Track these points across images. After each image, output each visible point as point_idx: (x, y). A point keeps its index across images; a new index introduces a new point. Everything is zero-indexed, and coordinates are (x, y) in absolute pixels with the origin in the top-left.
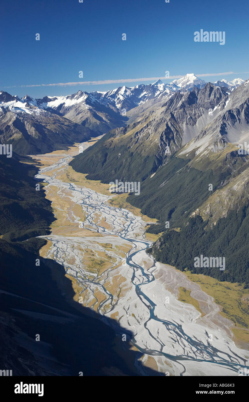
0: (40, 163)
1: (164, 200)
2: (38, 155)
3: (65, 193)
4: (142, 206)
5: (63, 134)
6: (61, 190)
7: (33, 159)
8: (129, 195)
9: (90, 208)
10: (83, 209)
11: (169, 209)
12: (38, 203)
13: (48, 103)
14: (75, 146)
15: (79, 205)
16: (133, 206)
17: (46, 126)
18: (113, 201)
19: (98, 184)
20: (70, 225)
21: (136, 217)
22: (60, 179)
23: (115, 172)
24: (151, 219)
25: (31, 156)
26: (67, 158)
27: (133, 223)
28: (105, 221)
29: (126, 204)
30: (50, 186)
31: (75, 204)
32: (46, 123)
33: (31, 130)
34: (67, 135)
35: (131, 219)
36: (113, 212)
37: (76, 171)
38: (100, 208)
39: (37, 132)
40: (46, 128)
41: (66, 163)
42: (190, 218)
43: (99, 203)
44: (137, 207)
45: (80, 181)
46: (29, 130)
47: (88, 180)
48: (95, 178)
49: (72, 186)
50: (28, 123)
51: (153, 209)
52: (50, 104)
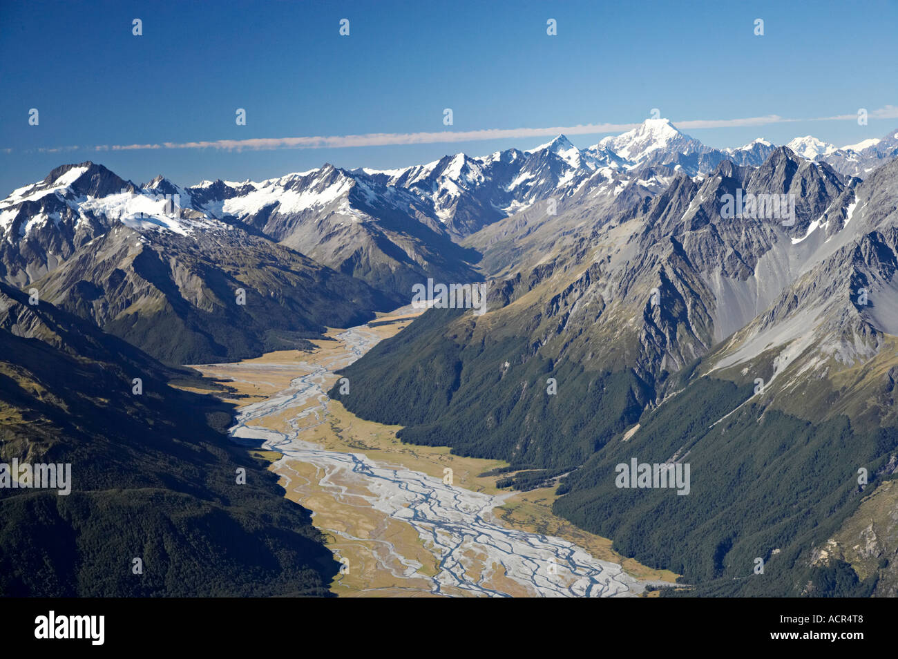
0: (232, 390)
1: (686, 510)
2: (217, 365)
3: (343, 484)
4: (614, 528)
5: (290, 301)
6: (328, 476)
7: (205, 376)
8: (557, 493)
9: (444, 534)
10: (422, 536)
11: (713, 541)
12: (276, 516)
13: (226, 201)
14: (329, 339)
15: (405, 522)
16: (580, 530)
17: (236, 273)
18: (509, 511)
19: (445, 458)
20: (393, 586)
21: (601, 562)
22: (314, 441)
23: (498, 420)
24: (653, 571)
25: (198, 368)
26: (317, 376)
27: (597, 583)
28: (506, 573)
29: (554, 522)
30: (288, 463)
31: (389, 520)
32: (235, 265)
33: (191, 287)
34: (300, 302)
35: (588, 570)
36: (521, 547)
37: (358, 415)
38: (476, 533)
39: (211, 292)
40: (234, 280)
41: (317, 392)
42: (815, 567)
43: (469, 519)
44: (597, 533)
45: (383, 447)
46: (184, 287)
47: (408, 446)
48: (432, 439)
49: (360, 462)
50: (181, 265)
51: (655, 539)
52: (233, 206)
